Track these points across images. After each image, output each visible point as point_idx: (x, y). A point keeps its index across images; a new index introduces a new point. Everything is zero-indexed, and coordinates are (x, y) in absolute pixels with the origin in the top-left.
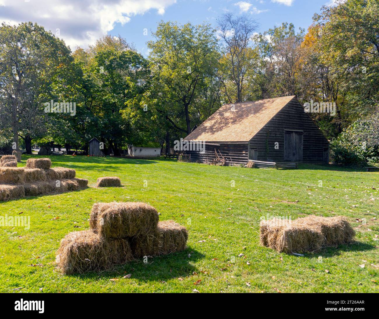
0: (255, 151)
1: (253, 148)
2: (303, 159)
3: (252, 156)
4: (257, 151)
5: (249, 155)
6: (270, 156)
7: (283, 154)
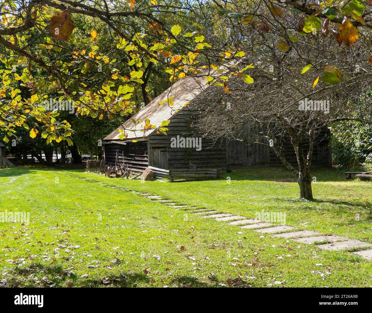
0: (161, 151)
1: (159, 148)
2: (271, 160)
3: (155, 160)
4: (166, 151)
5: (150, 159)
6: (197, 159)
7: (225, 154)
